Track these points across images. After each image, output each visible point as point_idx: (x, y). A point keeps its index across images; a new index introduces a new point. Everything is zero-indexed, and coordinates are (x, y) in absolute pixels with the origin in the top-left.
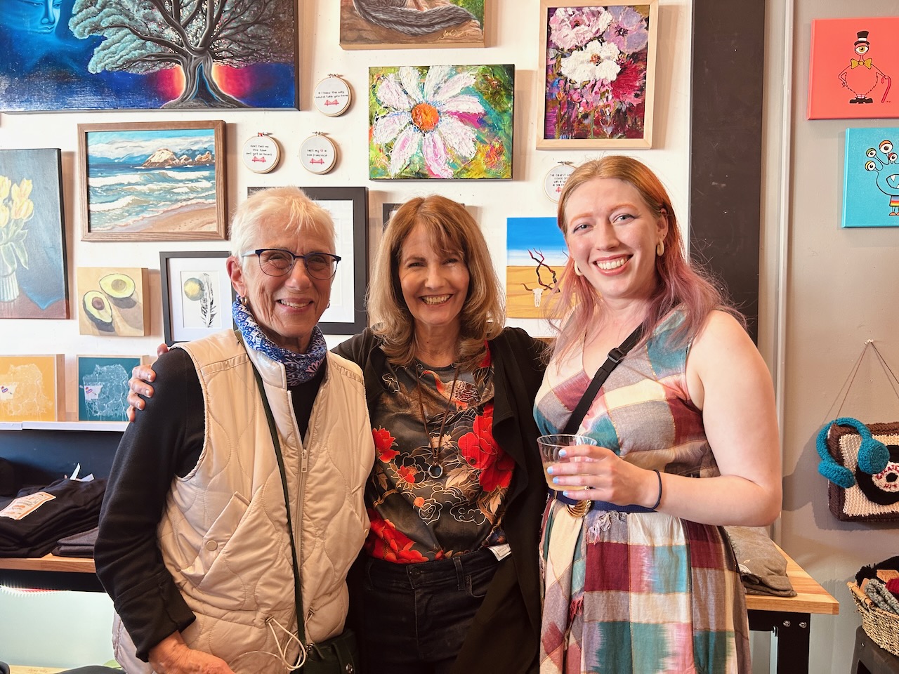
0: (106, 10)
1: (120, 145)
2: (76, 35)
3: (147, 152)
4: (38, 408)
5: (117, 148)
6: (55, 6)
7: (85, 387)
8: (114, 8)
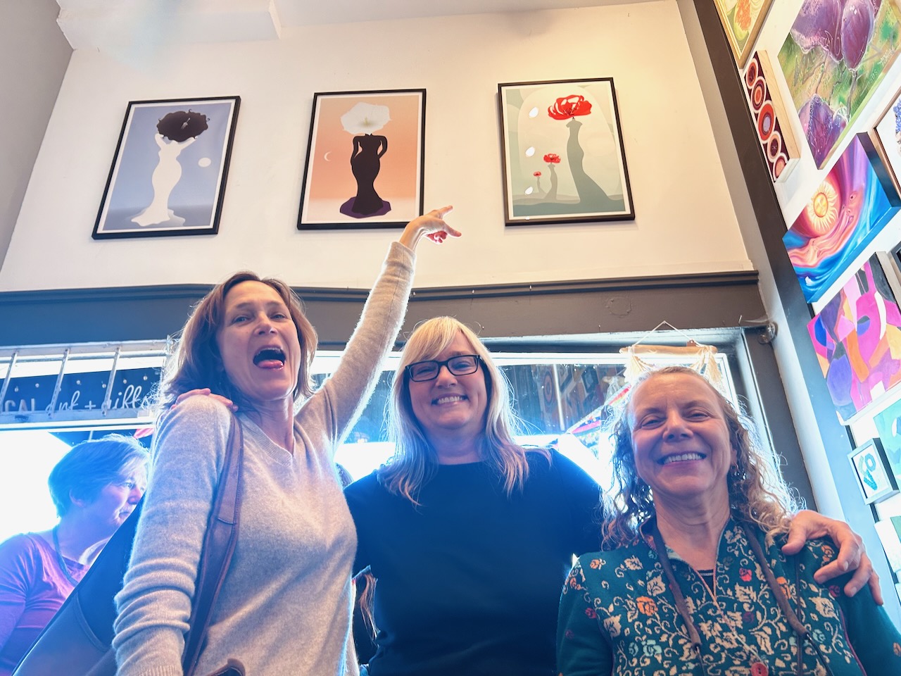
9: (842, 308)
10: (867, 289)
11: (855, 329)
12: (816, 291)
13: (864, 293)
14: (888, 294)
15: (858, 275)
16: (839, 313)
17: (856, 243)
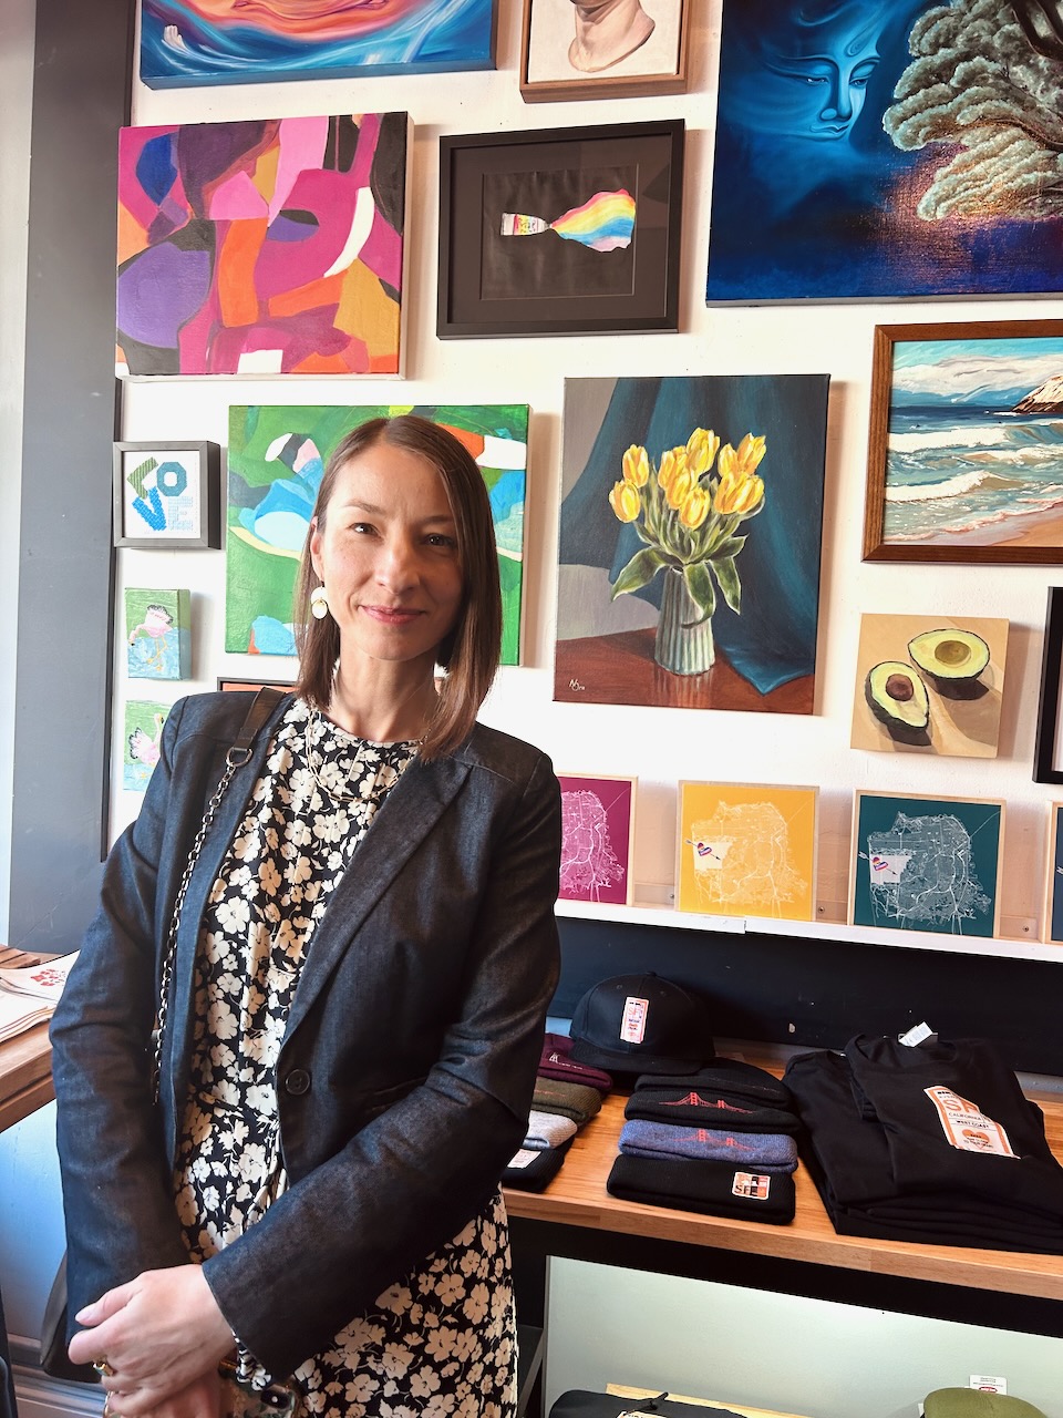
0: (973, 90)
1: (965, 367)
2: (898, 143)
3: (1026, 383)
4: (776, 890)
5: (959, 374)
6: (852, 83)
7: (872, 857)
8: (992, 85)
9: (253, 159)
10: (345, 167)
11: (267, 220)
12: (184, 73)
13: (333, 168)
14: (394, 209)
15: (337, 124)
16: (238, 162)
17: (361, 58)
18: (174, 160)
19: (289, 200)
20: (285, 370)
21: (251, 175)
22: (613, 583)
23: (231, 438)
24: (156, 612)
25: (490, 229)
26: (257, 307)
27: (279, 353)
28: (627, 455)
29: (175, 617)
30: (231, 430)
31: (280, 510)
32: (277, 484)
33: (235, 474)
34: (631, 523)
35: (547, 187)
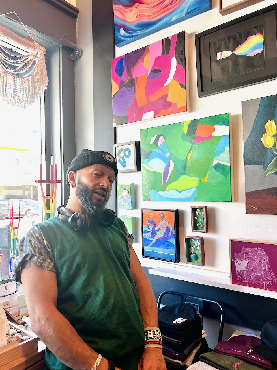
9: (143, 58)
10: (168, 53)
11: (147, 74)
12: (125, 40)
13: (164, 54)
14: (182, 61)
15: (165, 41)
16: (139, 60)
17: (171, 19)
18: (124, 65)
19: (153, 67)
20: (155, 116)
21: (143, 63)
22: (265, 170)
23: (141, 139)
24: (125, 191)
25: (213, 58)
26: (146, 100)
27: (153, 112)
28: (267, 124)
29: (130, 192)
30: (141, 136)
31: (155, 158)
32: (154, 151)
33: (143, 149)
34: (271, 148)
35: (231, 40)
